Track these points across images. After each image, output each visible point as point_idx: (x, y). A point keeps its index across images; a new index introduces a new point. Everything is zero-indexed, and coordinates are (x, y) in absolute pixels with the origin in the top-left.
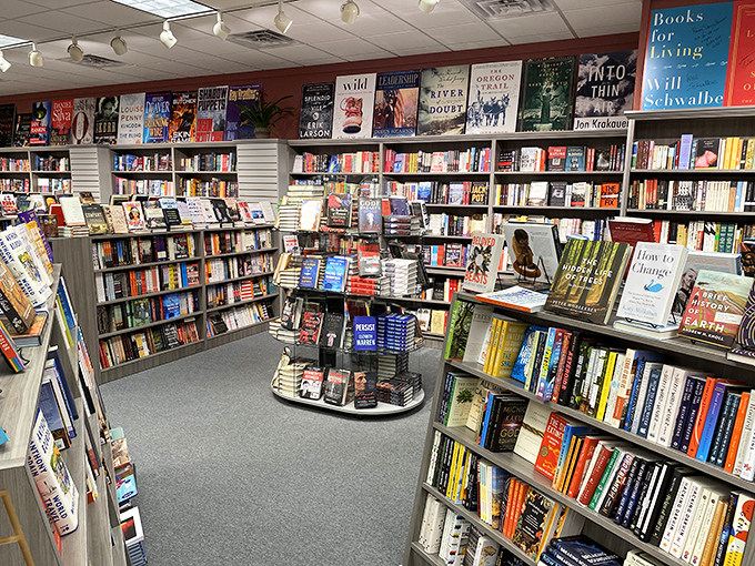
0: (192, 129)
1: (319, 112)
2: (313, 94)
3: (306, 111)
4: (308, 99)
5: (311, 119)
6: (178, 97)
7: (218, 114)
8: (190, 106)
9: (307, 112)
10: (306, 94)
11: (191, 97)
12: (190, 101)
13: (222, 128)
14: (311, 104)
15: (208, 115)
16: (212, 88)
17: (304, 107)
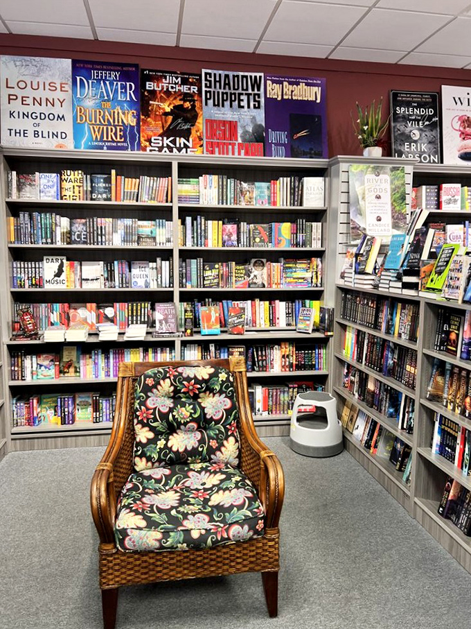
0: (194, 133)
1: (420, 130)
2: (408, 104)
3: (400, 126)
4: (401, 111)
5: (407, 138)
6: (157, 79)
7: (249, 117)
8: (186, 97)
9: (402, 128)
10: (397, 103)
11: (185, 82)
12: (184, 89)
13: (259, 138)
14: (406, 119)
15: (226, 113)
16: (231, 74)
17: (395, 120)
